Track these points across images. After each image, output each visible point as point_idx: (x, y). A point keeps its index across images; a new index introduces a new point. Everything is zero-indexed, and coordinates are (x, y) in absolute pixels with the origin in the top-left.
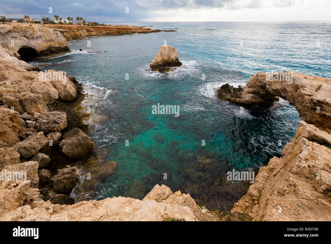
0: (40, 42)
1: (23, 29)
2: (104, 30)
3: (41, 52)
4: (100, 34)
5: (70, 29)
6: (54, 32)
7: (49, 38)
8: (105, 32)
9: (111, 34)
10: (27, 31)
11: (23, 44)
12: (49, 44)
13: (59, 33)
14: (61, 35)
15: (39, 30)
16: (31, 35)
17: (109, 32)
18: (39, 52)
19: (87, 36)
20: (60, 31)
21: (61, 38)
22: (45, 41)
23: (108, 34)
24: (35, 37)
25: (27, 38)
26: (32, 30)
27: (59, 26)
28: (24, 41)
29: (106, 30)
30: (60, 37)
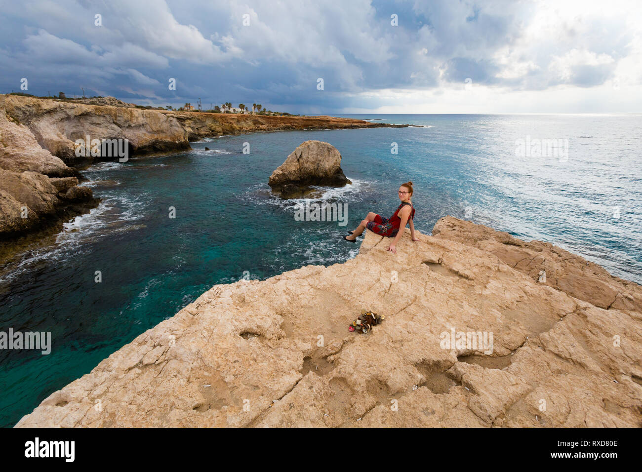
0: (142, 133)
1: (113, 112)
2: (282, 121)
3: (139, 148)
4: (275, 128)
5: (224, 119)
6: (167, 119)
7: (158, 127)
8: (283, 124)
9: (292, 128)
10: (120, 115)
11: (110, 134)
12: (156, 136)
13: (175, 120)
14: (178, 123)
15: (143, 115)
16: (126, 121)
17: (290, 125)
18: (136, 149)
19: (252, 130)
20: (176, 118)
21: (177, 129)
22: (150, 132)
23: (287, 128)
24: (133, 125)
25: (119, 126)
26: (128, 114)
27: (205, 115)
28: (112, 131)
29: (286, 121)
30: (175, 127)
